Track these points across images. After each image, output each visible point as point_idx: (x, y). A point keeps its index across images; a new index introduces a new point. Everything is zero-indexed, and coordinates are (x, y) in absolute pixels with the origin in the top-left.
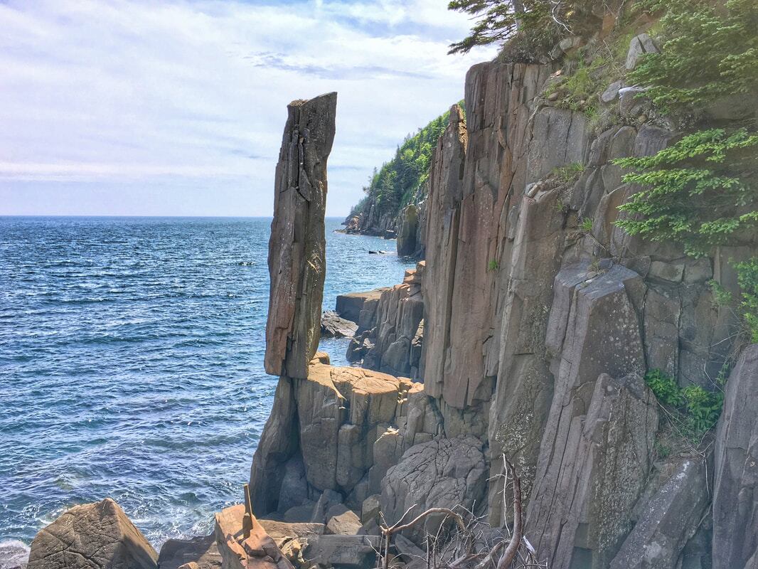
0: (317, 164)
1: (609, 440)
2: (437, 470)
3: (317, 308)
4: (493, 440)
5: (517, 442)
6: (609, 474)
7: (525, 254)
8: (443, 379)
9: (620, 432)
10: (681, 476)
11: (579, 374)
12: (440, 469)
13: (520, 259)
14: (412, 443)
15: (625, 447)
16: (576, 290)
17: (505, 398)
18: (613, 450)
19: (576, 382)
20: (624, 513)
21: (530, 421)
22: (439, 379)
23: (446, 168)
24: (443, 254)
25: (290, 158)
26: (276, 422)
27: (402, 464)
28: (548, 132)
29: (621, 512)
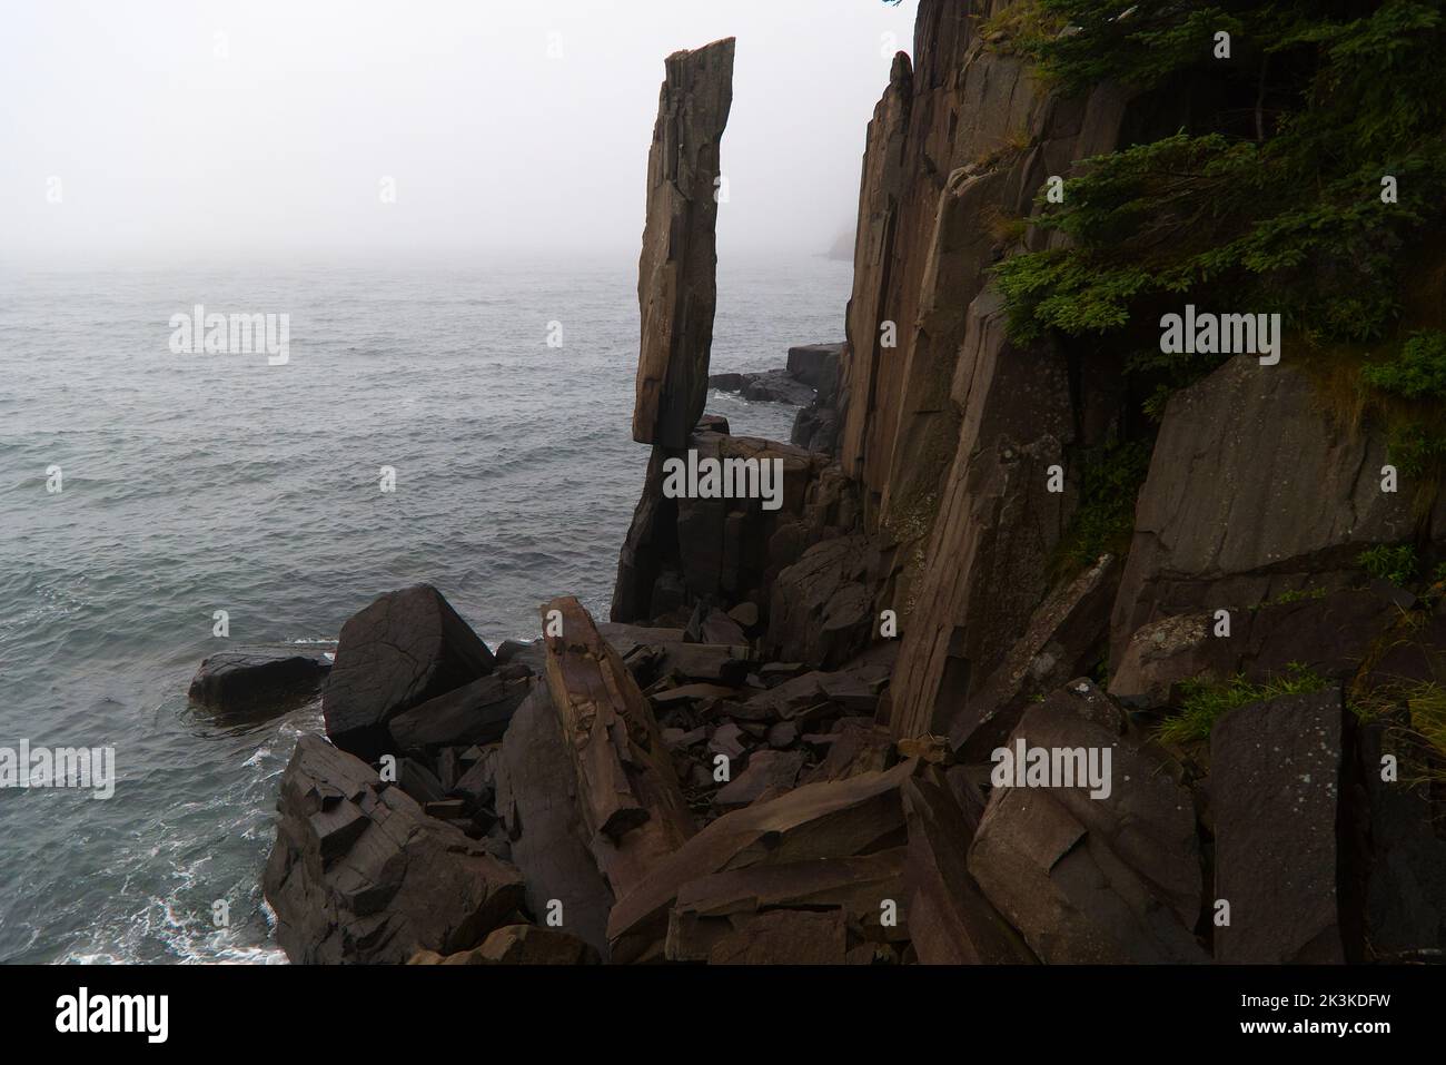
0: (705, 146)
1: (1001, 521)
2: (843, 573)
3: (702, 354)
4: (883, 526)
5: (914, 530)
6: (999, 566)
7: (936, 271)
8: (864, 453)
9: (1019, 513)
10: (1095, 572)
11: (979, 435)
12: (847, 572)
13: (930, 279)
14: (820, 538)
15: (1026, 533)
16: (987, 321)
17: (900, 471)
18: (1006, 535)
19: (975, 447)
20: (1020, 619)
21: (932, 503)
22: (858, 454)
23: (883, 149)
24: (872, 277)
25: (666, 140)
26: (648, 505)
27: (799, 565)
28: (984, 91)
29: (1017, 617)
